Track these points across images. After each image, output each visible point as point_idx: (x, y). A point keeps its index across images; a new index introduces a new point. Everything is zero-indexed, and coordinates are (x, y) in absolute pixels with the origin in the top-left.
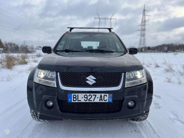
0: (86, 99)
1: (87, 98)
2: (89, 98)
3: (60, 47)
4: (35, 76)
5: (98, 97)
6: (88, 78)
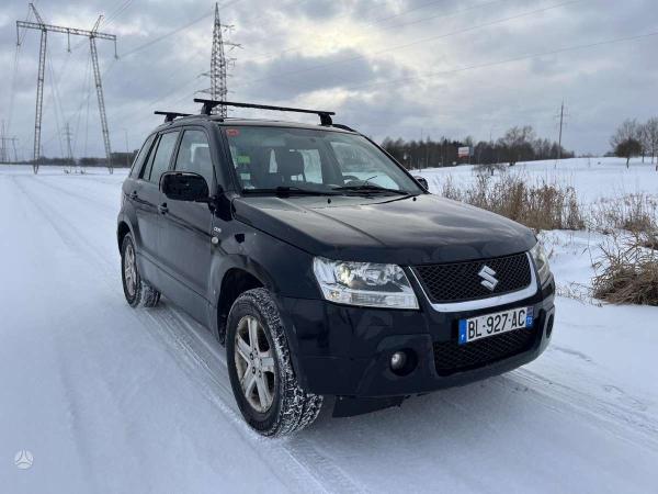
0: (490, 329)
1: (492, 325)
2: (495, 323)
3: (246, 176)
4: (322, 286)
5: (511, 317)
6: (481, 274)
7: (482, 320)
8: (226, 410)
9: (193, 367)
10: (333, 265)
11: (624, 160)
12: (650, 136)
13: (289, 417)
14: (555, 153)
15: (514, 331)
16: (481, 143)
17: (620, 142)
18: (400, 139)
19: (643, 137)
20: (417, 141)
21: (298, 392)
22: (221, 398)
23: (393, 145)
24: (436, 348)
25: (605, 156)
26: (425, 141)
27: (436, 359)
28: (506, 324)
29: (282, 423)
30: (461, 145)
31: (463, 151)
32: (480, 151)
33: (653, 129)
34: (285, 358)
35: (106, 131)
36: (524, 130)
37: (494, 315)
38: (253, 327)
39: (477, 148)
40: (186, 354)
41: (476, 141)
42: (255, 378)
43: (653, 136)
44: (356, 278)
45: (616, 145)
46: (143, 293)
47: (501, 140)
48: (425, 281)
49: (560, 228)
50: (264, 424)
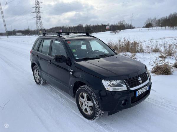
0: (141, 92)
3: (76, 55)
4: (105, 87)
5: (145, 88)
6: (139, 79)
7: (140, 90)
8: (77, 114)
9: (63, 102)
10: (107, 81)
11: (148, 29)
12: (154, 22)
13: (97, 116)
14: (131, 27)
15: (146, 91)
16: (112, 25)
17: (147, 24)
18: (90, 25)
19: (152, 22)
20: (95, 25)
21: (100, 111)
22: (75, 111)
23: (88, 26)
24: (131, 98)
25: (143, 28)
26: (97, 25)
27: (131, 101)
28: (144, 90)
29: (95, 118)
30: (106, 26)
31: (107, 27)
32: (111, 27)
33: (155, 20)
34: (96, 104)
35: (5, 25)
36: (123, 21)
37: (142, 89)
38: (85, 95)
39: (111, 26)
40: (60, 98)
41: (110, 24)
42: (86, 107)
43: (155, 22)
44: (113, 84)
45: (146, 25)
46: (42, 82)
47: (117, 24)
48: (128, 83)
49: (138, 52)
50: (90, 118)
